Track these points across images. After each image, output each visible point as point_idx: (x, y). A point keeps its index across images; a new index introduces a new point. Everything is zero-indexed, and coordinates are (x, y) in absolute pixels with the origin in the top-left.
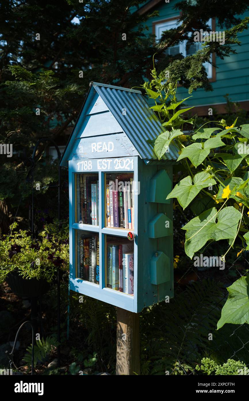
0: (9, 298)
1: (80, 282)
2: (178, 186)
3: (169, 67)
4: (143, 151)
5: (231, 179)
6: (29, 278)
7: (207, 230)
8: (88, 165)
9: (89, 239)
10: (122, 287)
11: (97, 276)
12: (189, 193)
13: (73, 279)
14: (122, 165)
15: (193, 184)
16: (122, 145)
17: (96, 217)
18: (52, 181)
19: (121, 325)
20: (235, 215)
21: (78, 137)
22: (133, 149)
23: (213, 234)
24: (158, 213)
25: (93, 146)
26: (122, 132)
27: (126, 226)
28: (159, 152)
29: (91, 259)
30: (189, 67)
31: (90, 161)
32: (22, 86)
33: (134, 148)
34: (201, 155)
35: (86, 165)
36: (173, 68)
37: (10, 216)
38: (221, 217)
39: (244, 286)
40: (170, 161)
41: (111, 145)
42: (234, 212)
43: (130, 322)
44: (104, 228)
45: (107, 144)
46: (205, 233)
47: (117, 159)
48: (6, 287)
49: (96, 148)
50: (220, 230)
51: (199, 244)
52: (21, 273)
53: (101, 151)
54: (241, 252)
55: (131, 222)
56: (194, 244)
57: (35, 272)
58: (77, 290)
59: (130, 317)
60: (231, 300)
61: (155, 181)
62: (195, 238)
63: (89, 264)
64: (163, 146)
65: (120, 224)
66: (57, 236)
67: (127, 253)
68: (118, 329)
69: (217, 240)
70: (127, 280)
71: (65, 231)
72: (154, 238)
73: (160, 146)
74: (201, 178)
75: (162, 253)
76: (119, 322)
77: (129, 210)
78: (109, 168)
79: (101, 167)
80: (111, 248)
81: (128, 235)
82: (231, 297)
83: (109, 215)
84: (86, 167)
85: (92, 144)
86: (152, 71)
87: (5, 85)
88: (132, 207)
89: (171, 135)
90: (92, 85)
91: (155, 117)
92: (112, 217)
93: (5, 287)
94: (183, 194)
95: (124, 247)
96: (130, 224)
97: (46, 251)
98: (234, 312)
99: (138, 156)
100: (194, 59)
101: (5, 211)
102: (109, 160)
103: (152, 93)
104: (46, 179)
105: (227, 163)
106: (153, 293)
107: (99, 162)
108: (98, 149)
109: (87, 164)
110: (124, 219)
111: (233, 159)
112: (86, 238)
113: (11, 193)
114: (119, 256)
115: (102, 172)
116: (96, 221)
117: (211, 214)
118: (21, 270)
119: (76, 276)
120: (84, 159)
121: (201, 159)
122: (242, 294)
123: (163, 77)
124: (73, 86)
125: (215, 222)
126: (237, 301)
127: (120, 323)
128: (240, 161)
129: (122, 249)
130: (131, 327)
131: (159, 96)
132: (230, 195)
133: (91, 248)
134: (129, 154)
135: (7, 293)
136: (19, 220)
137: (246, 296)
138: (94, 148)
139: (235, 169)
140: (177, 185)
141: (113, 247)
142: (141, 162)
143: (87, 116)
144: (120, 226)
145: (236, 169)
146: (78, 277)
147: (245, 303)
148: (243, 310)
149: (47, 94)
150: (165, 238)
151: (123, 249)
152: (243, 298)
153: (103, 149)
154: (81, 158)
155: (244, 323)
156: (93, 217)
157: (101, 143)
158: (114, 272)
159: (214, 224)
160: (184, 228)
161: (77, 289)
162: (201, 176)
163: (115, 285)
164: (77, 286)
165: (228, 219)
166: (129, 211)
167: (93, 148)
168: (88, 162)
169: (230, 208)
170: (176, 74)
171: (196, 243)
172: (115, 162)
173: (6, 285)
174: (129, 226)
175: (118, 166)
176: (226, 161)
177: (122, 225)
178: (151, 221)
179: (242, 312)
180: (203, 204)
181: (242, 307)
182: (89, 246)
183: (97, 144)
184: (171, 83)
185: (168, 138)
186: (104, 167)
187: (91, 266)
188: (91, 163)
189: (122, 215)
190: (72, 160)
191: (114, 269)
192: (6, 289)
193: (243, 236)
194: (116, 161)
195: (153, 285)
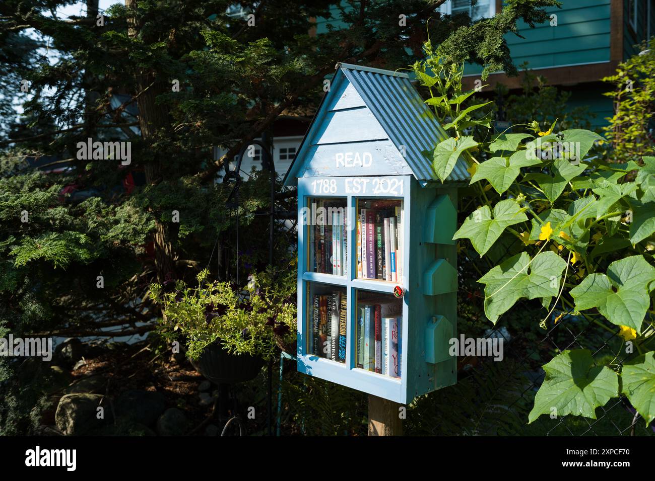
0: (178, 389)
1: (315, 360)
2: (470, 219)
3: (451, 37)
4: (418, 168)
5: (550, 212)
6: (238, 354)
7: (516, 284)
8: (330, 185)
9: (328, 296)
10: (380, 367)
11: (340, 351)
12: (487, 232)
13: (302, 356)
14: (385, 187)
15: (493, 218)
16: (386, 158)
17: (339, 263)
18: (261, 207)
19: (375, 425)
20: (556, 264)
21: (314, 143)
22: (403, 165)
23: (525, 290)
24: (436, 258)
25: (339, 158)
26: (387, 139)
27: (387, 277)
28: (442, 170)
29: (331, 326)
30: (481, 39)
31: (333, 180)
32: (216, 59)
33: (405, 164)
34: (507, 175)
35: (327, 186)
36: (457, 39)
37: (176, 258)
38: (537, 266)
39: (567, 364)
40: (456, 182)
41: (367, 157)
42: (555, 259)
43: (389, 420)
44: (354, 280)
45: (361, 156)
46: (513, 288)
47: (377, 179)
48: (171, 372)
49: (344, 160)
50: (535, 284)
51: (505, 303)
52: (224, 346)
53: (350, 166)
54: (560, 316)
55: (395, 271)
56: (498, 304)
57: (247, 344)
58: (310, 372)
59: (389, 413)
60: (548, 383)
61: (434, 213)
62: (498, 295)
63: (327, 333)
64: (447, 162)
65: (377, 272)
66: (272, 291)
67: (388, 316)
68: (370, 431)
69: (531, 298)
70: (388, 356)
71: (285, 284)
72: (432, 295)
73: (442, 162)
74: (504, 209)
75: (441, 318)
76: (372, 420)
77: (393, 253)
78: (364, 192)
79: (351, 188)
80: (363, 310)
81: (395, 290)
82: (549, 379)
83: (360, 261)
84: (326, 189)
85: (337, 155)
86: (426, 44)
87: (190, 57)
88: (397, 249)
89: (458, 144)
90: (339, 67)
91: (430, 113)
92: (365, 263)
93: (169, 372)
94: (479, 233)
95: (384, 308)
96: (393, 274)
97: (262, 313)
98: (553, 400)
99: (412, 175)
100: (489, 26)
101: (167, 251)
102: (363, 179)
103: (426, 79)
104: (251, 203)
105: (543, 188)
106: (428, 375)
107: (348, 182)
108: (346, 162)
109: (328, 183)
110: (385, 267)
111: (552, 182)
112: (323, 295)
113: (198, 225)
114: (375, 322)
115: (352, 197)
116: (339, 269)
117: (519, 261)
118: (225, 342)
119: (308, 352)
120: (323, 176)
121: (506, 182)
122: (565, 375)
123: (442, 54)
124: (298, 60)
125: (526, 273)
126: (558, 384)
127: (374, 422)
128: (563, 185)
129: (380, 311)
130: (391, 428)
131: (437, 83)
132: (552, 235)
133: (331, 310)
134: (395, 172)
135: (174, 381)
136: (191, 265)
137: (570, 378)
138: (341, 160)
139: (556, 198)
140: (468, 218)
141: (366, 308)
142: (415, 184)
143: (330, 113)
144: (376, 277)
145: (558, 198)
146: (309, 353)
147: (569, 388)
148: (567, 397)
149: (254, 72)
150: (447, 295)
151: (382, 311)
152: (566, 380)
153: (355, 162)
154: (318, 174)
155: (569, 415)
156: (334, 263)
157: (351, 154)
158: (367, 345)
159: (525, 275)
160: (481, 281)
161: (309, 370)
162: (505, 207)
163: (368, 365)
164: (309, 365)
165: (547, 269)
166: (392, 255)
167: (338, 160)
168: (330, 181)
169: (549, 254)
170: (461, 50)
171: (501, 301)
172: (373, 183)
173: (169, 369)
174: (391, 277)
175: (379, 189)
176: (543, 185)
177: (381, 275)
178: (426, 269)
179: (566, 399)
180: (504, 246)
181: (564, 393)
182: (327, 306)
183: (344, 155)
184: (455, 64)
185: (453, 148)
186: (357, 189)
187: (330, 336)
188: (335, 184)
189: (380, 261)
190: (304, 177)
191: (367, 341)
192: (172, 376)
193: (570, 292)
194: (376, 182)
195: (429, 364)
